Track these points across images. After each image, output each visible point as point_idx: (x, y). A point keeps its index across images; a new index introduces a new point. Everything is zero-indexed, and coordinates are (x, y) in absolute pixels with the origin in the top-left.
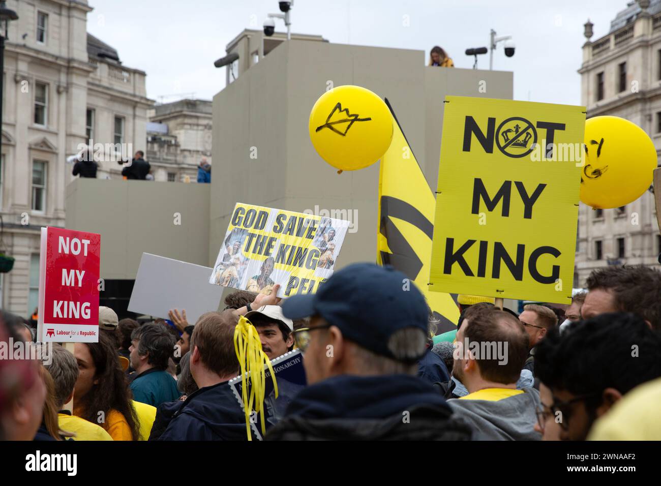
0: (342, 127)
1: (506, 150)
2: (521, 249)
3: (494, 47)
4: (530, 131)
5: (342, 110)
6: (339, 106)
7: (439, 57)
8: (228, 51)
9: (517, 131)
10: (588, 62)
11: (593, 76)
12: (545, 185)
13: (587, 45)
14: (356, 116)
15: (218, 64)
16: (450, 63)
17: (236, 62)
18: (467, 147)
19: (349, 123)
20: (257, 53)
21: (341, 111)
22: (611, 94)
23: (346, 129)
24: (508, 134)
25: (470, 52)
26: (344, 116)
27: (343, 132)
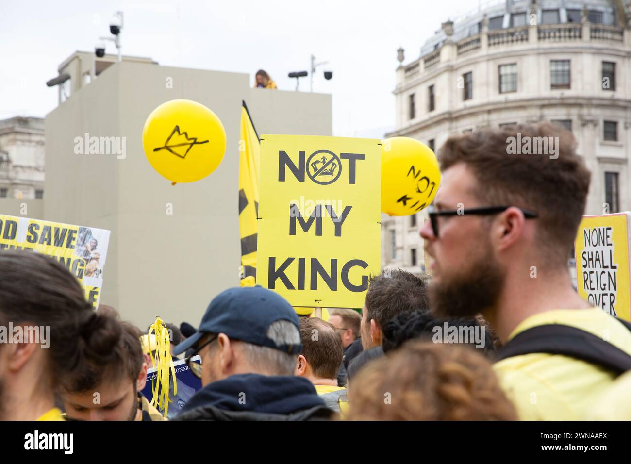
0: (182, 150)
1: (315, 178)
2: (334, 263)
3: (314, 70)
4: (335, 161)
5: (181, 132)
6: (177, 129)
7: (263, 79)
8: (60, 71)
9: (324, 162)
10: (400, 84)
11: (405, 97)
12: (352, 207)
13: (400, 68)
14: (195, 139)
15: (50, 84)
16: (273, 85)
17: (68, 83)
18: (282, 178)
19: (188, 146)
20: (88, 73)
21: (179, 134)
22: (422, 114)
23: (186, 152)
24: (317, 164)
25: (292, 75)
26: (183, 139)
27: (183, 155)
